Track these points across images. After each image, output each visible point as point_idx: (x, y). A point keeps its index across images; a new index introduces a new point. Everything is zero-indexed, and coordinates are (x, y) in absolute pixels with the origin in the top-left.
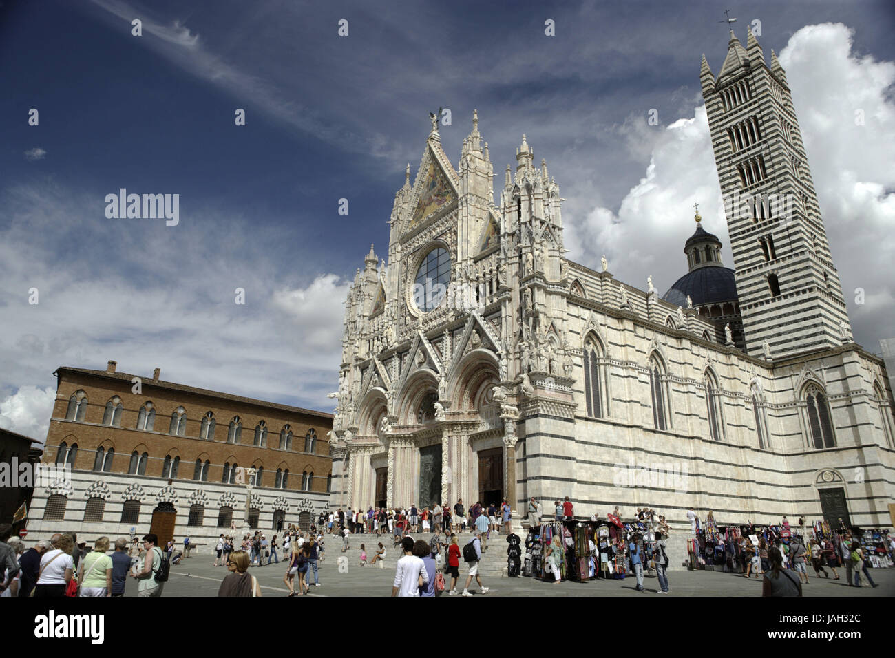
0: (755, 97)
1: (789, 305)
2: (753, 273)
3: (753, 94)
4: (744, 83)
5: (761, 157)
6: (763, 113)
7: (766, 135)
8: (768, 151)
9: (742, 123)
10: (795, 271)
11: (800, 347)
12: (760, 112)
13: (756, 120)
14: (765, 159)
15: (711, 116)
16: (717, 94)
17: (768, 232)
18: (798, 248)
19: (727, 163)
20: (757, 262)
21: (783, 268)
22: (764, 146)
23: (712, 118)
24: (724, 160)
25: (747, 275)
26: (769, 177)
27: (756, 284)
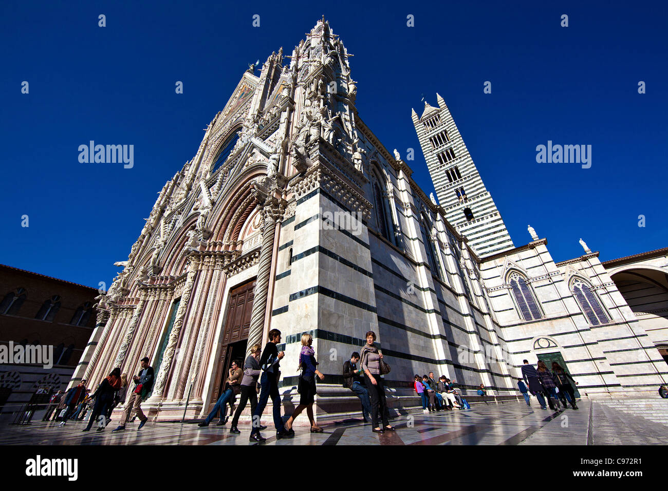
0: (444, 121)
1: (481, 225)
2: (454, 209)
4: (437, 117)
5: (451, 149)
6: (450, 128)
7: (453, 138)
8: (455, 145)
9: (438, 135)
10: (482, 205)
13: (446, 132)
14: (454, 149)
16: (422, 123)
18: (482, 192)
19: (430, 154)
20: (455, 203)
21: (474, 204)
22: (452, 143)
26: (457, 158)
27: (456, 215)
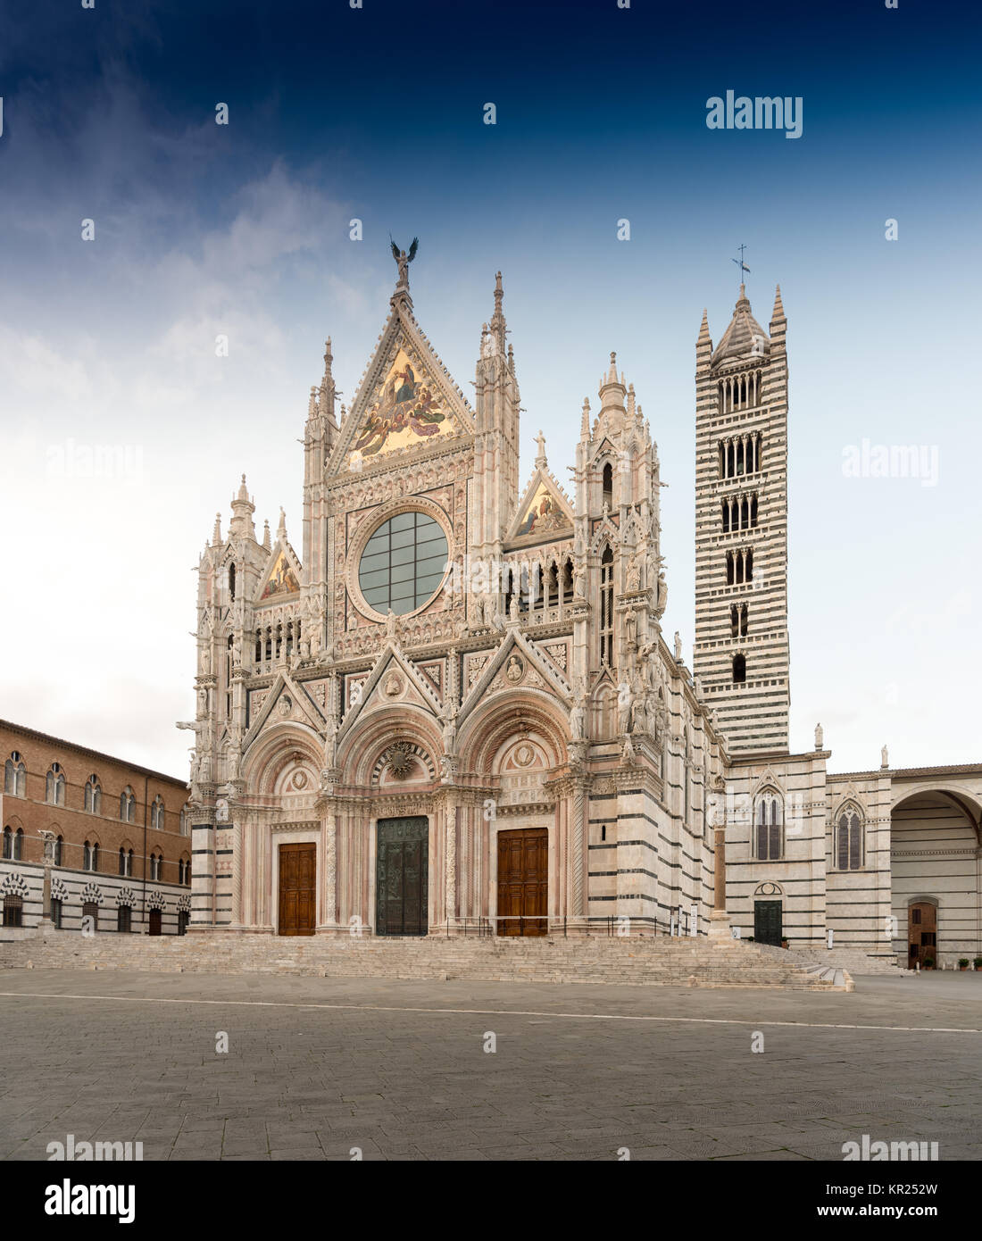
0: (766, 403)
1: (753, 696)
2: (717, 648)
3: (764, 399)
4: (754, 377)
5: (754, 498)
6: (770, 432)
7: (769, 466)
8: (768, 488)
9: (740, 440)
10: (768, 656)
11: (756, 747)
12: (767, 429)
13: (759, 440)
14: (760, 500)
15: (702, 413)
16: (715, 382)
17: (744, 600)
18: (776, 627)
19: (710, 491)
20: (723, 636)
21: (754, 649)
22: (762, 480)
23: (702, 418)
24: (707, 487)
25: (709, 650)
26: (760, 526)
27: (717, 663)
